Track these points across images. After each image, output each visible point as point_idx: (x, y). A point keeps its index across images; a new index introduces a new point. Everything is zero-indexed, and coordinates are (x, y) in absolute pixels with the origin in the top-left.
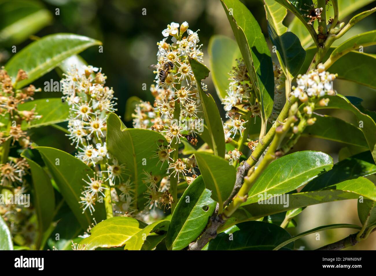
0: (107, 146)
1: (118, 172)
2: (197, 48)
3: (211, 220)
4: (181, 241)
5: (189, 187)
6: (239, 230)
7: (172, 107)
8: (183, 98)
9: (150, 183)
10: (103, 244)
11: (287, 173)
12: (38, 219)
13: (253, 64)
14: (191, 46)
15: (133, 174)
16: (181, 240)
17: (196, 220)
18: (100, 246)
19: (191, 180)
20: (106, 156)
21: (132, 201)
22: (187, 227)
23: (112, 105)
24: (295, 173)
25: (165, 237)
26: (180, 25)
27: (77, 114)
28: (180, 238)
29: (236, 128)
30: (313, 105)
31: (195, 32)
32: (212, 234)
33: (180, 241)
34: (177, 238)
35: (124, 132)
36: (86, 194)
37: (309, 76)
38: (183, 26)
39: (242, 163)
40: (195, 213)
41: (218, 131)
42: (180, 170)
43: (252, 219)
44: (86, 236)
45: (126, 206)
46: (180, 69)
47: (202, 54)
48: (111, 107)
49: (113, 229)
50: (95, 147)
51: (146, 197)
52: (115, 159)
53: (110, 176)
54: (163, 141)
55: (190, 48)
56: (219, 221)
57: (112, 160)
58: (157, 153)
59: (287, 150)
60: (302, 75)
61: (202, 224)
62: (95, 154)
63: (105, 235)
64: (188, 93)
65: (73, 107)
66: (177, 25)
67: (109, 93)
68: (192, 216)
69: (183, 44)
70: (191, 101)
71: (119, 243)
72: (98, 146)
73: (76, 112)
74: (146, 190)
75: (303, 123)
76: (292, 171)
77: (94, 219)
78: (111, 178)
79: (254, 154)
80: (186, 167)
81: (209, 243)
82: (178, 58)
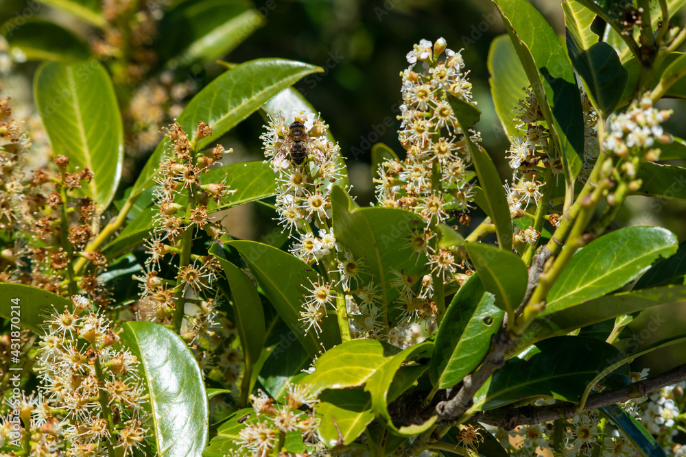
0: (334, 232)
1: (354, 270)
2: (461, 77)
3: (494, 341)
4: (454, 373)
5: (460, 289)
6: (540, 351)
7: (427, 168)
8: (442, 156)
9: (403, 286)
10: (334, 382)
11: (608, 261)
12: (242, 343)
13: (546, 99)
14: (451, 75)
15: (378, 273)
16: (453, 371)
17: (474, 340)
18: (328, 386)
19: (464, 279)
20: (334, 247)
21: (378, 313)
22: (461, 351)
23: (339, 168)
24: (620, 261)
25: (427, 368)
26: (433, 44)
27: (287, 186)
28: (452, 367)
29: (528, 194)
30: (636, 160)
31: (458, 52)
32: (496, 361)
33: (451, 373)
34: (446, 368)
35: (355, 213)
36: (308, 307)
37: (628, 115)
38: (437, 44)
39: (539, 249)
40: (472, 329)
41: (500, 202)
42: (445, 265)
43: (560, 333)
44: (312, 370)
45: (370, 322)
46: (437, 111)
47: (470, 85)
48: (337, 172)
49: (348, 360)
50: (316, 235)
51: (398, 308)
52: (347, 251)
53: (343, 278)
54: (417, 223)
55: (450, 78)
56: (505, 342)
57: (343, 253)
58: (410, 241)
59: (601, 230)
60: (618, 114)
61: (484, 345)
62: (318, 245)
63: (335, 369)
64: (450, 147)
65: (281, 176)
66: (430, 44)
67: (333, 151)
68: (468, 335)
69: (439, 72)
70: (455, 159)
71: (358, 380)
72: (322, 233)
73: (285, 183)
74: (398, 296)
75: (622, 189)
76: (615, 258)
77: (321, 344)
78: (345, 280)
79: (558, 235)
80: (453, 260)
81: (493, 376)
82: (433, 95)
